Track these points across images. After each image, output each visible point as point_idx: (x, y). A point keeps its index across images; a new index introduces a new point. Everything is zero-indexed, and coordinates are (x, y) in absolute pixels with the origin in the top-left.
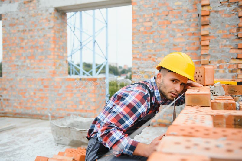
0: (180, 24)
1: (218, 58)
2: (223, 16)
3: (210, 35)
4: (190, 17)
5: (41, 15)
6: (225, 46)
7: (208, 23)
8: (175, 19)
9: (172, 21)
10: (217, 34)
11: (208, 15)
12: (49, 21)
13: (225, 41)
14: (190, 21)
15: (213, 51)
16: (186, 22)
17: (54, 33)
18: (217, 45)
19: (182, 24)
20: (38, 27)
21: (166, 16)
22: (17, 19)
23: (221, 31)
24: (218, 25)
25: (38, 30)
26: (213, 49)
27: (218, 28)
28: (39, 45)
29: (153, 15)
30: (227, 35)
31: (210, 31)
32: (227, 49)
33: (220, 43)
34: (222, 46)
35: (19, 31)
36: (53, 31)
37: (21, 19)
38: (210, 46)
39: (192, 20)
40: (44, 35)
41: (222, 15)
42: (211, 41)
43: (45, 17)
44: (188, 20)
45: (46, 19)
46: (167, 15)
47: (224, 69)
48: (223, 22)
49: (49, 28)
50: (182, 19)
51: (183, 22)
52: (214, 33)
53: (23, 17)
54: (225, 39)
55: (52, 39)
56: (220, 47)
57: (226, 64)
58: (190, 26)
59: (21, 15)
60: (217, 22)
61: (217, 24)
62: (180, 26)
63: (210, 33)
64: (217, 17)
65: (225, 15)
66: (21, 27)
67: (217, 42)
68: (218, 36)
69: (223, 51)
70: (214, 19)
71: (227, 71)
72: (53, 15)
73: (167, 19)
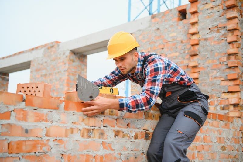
0: (174, 57)
1: (208, 93)
2: (213, 43)
3: (199, 66)
4: (185, 48)
5: (60, 58)
6: (215, 78)
7: (198, 53)
8: (169, 52)
9: (167, 55)
10: (206, 65)
11: (197, 44)
12: (65, 64)
13: (215, 72)
14: (184, 52)
15: (203, 84)
16: (181, 54)
17: (68, 75)
18: (207, 77)
19: (177, 57)
20: (57, 71)
21: (161, 50)
22: (42, 64)
23: (211, 61)
24: (207, 55)
25: (56, 73)
26: (203, 83)
27: (208, 58)
28: (55, 88)
29: (150, 50)
30: (217, 65)
31: (199, 62)
32: (218, 81)
33: (210, 75)
34: (212, 78)
35: (42, 76)
36: (67, 74)
37: (45, 64)
38: (200, 79)
39: (186, 52)
40: (60, 78)
41: (211, 42)
42: (200, 73)
43: (62, 61)
44: (182, 51)
45: (63, 62)
46: (163, 48)
47: (215, 106)
48: (212, 51)
49: (65, 71)
50: (176, 52)
51: (177, 54)
52: (204, 64)
53: (46, 62)
54: (215, 69)
55: (65, 81)
56: (210, 79)
57: (217, 99)
58: (184, 58)
59: (45, 60)
60: (207, 51)
61: (206, 53)
62: (174, 59)
63: (199, 64)
64: (206, 45)
65: (214, 42)
66: (44, 72)
67: (207, 74)
68: (208, 67)
69: (213, 84)
70: (203, 48)
71: (218, 108)
72: (68, 58)
73: (162, 52)
